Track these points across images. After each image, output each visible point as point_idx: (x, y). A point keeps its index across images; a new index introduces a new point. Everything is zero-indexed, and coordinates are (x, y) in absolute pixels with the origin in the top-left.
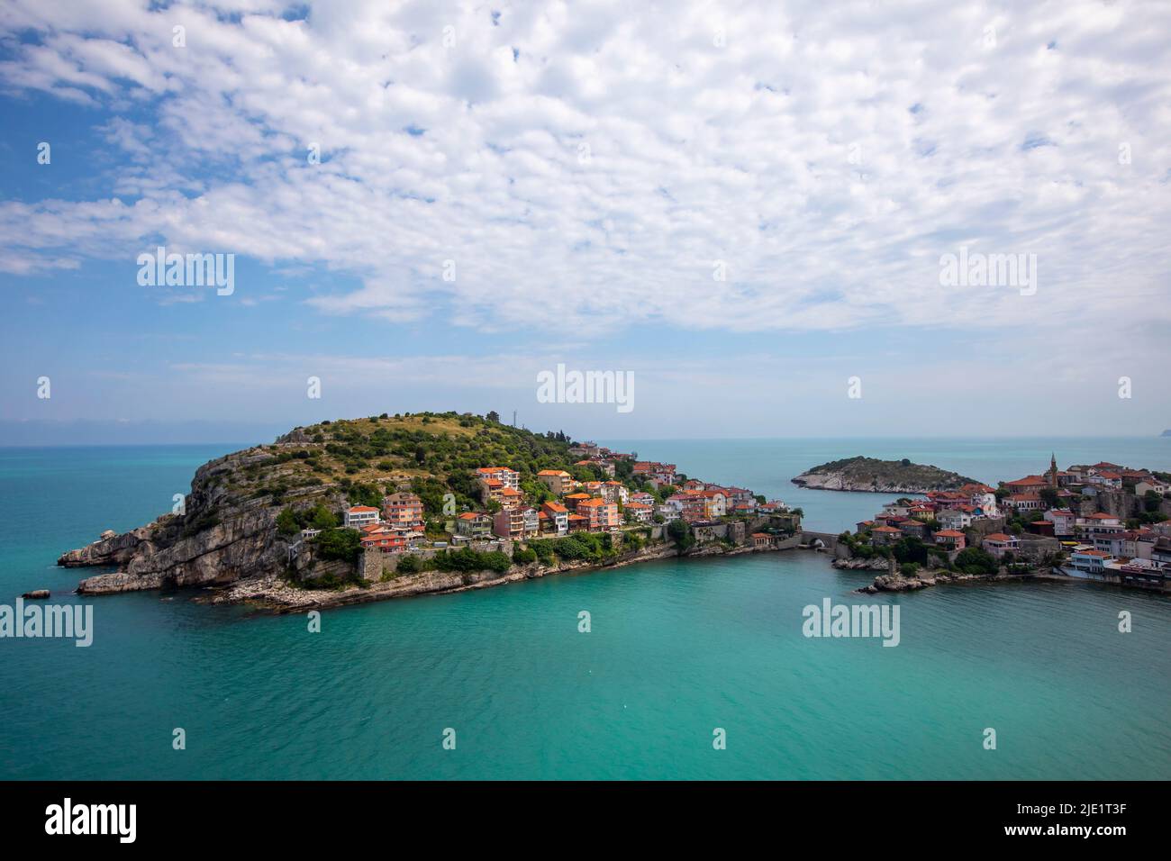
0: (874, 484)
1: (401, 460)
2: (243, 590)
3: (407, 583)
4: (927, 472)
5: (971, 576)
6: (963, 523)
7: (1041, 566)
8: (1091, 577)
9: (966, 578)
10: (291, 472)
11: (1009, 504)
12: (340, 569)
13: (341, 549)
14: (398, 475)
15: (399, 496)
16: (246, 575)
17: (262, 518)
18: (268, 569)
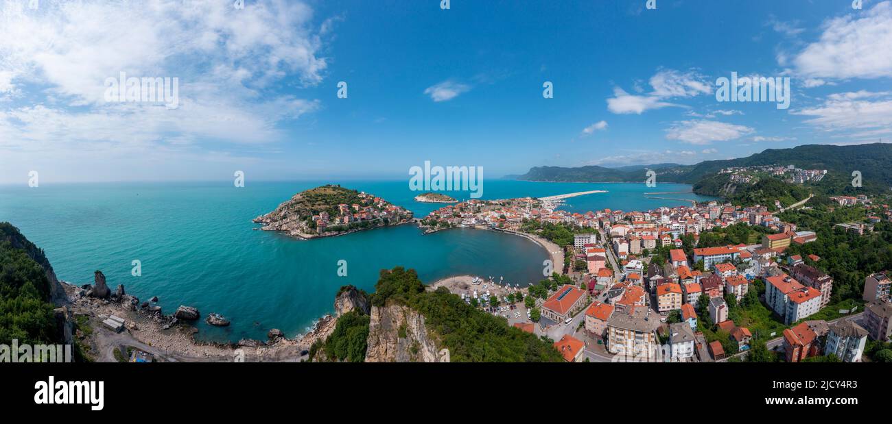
0: (433, 200)
1: (322, 203)
2: (293, 233)
10: (300, 206)
12: (313, 231)
13: (313, 226)
14: (322, 207)
15: (323, 213)
16: (293, 229)
17: (296, 217)
18: (297, 229)
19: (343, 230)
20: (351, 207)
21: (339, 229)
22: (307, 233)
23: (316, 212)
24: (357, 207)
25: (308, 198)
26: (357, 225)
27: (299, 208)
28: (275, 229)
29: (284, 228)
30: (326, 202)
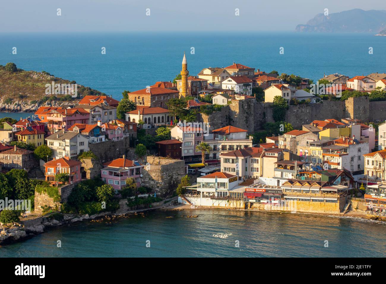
4: (38, 81)
5: (87, 216)
6: (80, 148)
7: (164, 196)
8: (217, 203)
9: (81, 219)
11: (134, 120)
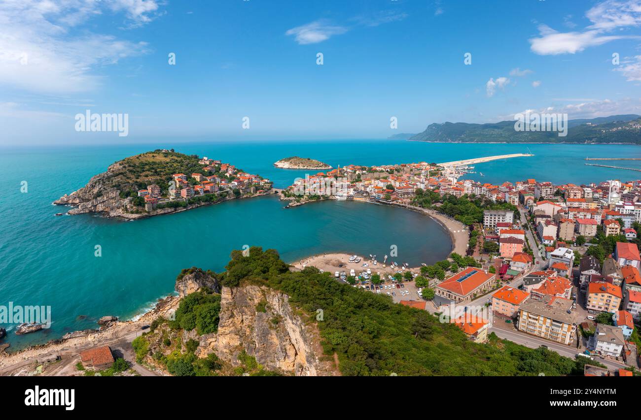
0: (299, 166)
1: (150, 173)
2: (112, 214)
3: (160, 211)
10: (120, 179)
12: (140, 209)
13: (140, 203)
14: (150, 178)
15: (152, 186)
16: (112, 209)
17: (114, 194)
18: (118, 208)
19: (181, 206)
20: (191, 178)
21: (175, 205)
22: (132, 213)
23: (142, 186)
24: (198, 178)
25: (131, 168)
26: (199, 200)
27: (118, 181)
28: (87, 211)
29: (100, 208)
30: (156, 172)
